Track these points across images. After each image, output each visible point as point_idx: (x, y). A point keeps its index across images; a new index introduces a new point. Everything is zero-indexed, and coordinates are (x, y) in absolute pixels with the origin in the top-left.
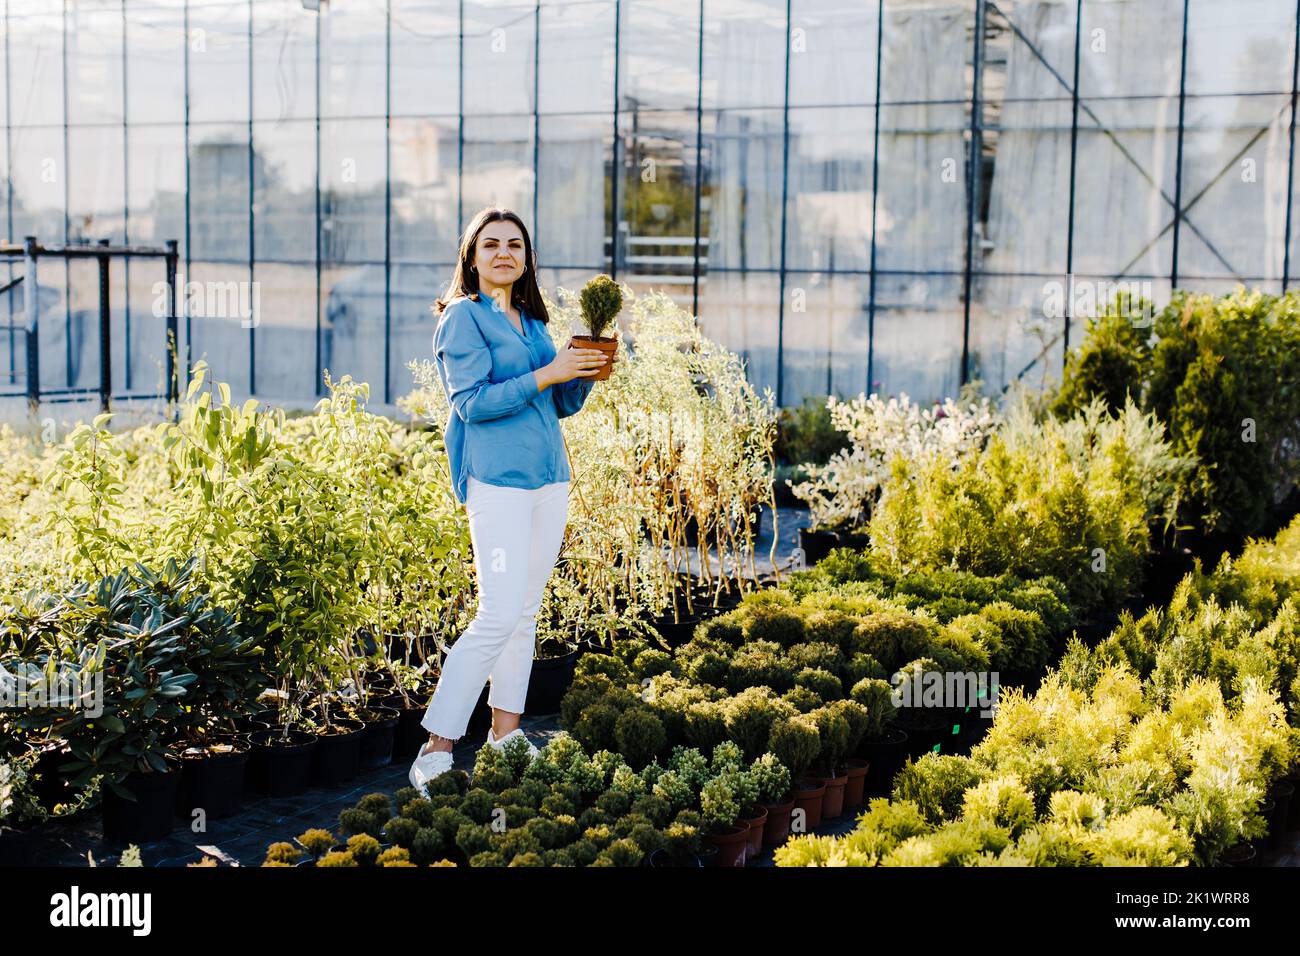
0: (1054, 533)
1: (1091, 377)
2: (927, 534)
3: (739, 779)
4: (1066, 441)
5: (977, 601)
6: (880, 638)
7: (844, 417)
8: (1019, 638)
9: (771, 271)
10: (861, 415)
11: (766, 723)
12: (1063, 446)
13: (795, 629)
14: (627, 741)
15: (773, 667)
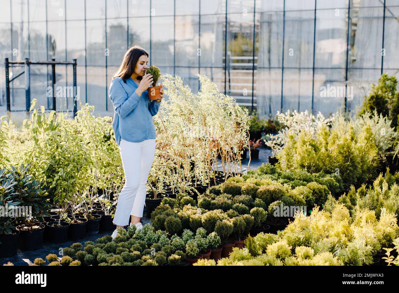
0: (340, 158)
1: (372, 104)
2: (297, 159)
3: (200, 241)
4: (353, 126)
5: (306, 181)
6: (265, 194)
7: (283, 118)
8: (319, 194)
9: (279, 68)
10: (288, 117)
11: (215, 221)
12: (352, 128)
13: (239, 190)
14: (168, 227)
15: (225, 203)
